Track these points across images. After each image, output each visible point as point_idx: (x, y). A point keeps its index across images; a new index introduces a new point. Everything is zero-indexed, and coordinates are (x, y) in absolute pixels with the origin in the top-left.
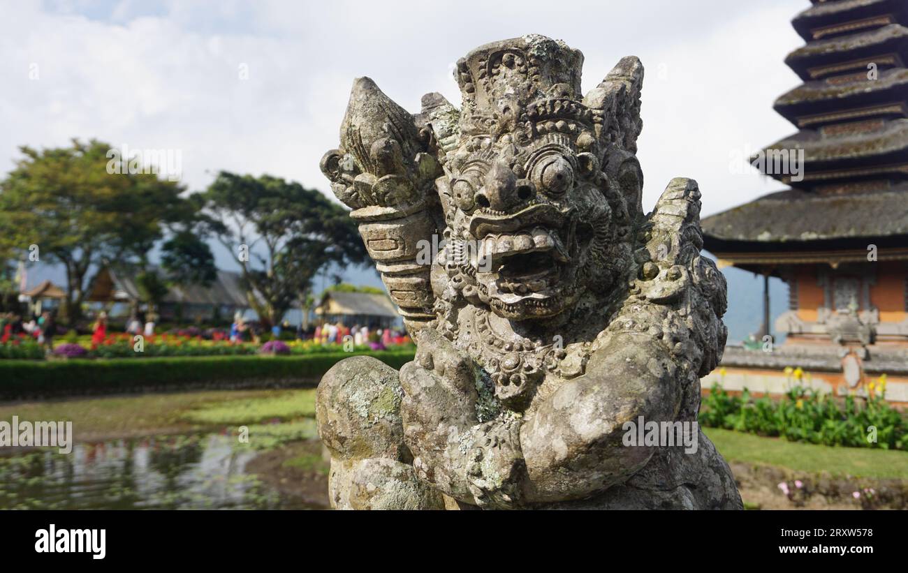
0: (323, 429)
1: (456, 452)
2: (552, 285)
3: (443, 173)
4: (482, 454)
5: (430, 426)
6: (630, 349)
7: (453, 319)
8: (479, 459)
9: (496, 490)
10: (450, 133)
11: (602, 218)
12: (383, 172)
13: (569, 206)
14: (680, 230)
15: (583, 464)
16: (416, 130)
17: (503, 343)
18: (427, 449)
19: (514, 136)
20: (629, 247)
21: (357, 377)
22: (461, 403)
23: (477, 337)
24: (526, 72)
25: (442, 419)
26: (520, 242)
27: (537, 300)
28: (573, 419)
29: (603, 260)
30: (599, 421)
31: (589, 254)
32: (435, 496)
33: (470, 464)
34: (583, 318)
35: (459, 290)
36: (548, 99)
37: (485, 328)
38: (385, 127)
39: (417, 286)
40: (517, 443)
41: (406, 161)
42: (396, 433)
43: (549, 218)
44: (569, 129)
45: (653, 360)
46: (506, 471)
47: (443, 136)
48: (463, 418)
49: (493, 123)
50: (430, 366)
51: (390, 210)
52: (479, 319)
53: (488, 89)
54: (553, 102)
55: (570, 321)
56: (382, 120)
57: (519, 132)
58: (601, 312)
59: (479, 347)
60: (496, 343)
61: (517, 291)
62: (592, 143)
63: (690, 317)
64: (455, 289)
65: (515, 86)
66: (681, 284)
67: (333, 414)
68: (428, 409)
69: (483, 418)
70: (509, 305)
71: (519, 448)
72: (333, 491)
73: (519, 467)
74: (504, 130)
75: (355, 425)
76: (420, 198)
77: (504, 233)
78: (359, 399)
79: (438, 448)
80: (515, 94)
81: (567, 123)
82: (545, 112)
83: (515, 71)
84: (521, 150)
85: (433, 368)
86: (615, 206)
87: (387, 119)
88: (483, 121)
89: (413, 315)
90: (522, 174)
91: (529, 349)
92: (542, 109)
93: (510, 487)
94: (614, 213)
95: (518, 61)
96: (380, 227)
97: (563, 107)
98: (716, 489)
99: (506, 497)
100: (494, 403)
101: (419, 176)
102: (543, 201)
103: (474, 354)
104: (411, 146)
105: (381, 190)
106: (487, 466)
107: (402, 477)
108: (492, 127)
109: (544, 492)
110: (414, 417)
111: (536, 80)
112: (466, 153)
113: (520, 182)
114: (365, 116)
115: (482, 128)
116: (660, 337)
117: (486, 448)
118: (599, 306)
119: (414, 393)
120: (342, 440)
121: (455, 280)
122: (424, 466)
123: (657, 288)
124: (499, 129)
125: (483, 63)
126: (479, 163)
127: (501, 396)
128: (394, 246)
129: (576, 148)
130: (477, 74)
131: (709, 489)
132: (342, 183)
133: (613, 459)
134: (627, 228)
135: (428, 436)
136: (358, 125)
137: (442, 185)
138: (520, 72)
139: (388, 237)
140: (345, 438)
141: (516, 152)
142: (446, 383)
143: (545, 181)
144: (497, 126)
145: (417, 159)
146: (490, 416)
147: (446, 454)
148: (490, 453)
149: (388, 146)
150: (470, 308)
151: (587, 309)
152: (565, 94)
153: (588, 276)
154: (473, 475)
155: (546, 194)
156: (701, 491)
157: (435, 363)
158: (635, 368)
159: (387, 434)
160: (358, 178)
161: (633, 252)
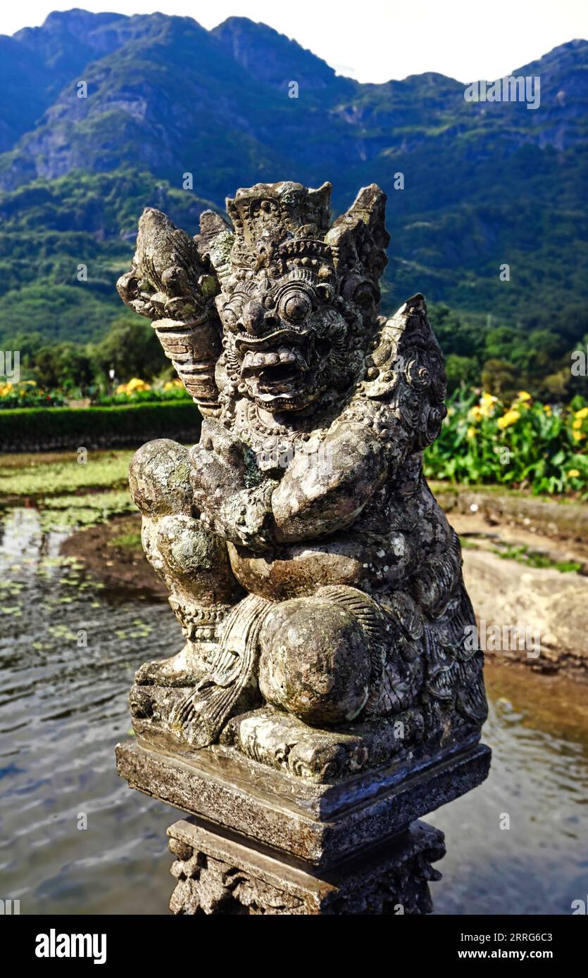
0: (135, 495)
1: (228, 509)
2: (297, 387)
3: (220, 292)
4: (245, 510)
5: (210, 491)
6: (346, 435)
7: (232, 410)
8: (243, 513)
9: (254, 534)
10: (223, 262)
11: (339, 333)
12: (172, 294)
13: (307, 328)
14: (399, 341)
15: (310, 515)
16: (199, 256)
17: (266, 429)
18: (208, 507)
19: (269, 271)
20: (361, 353)
21: (159, 455)
22: (232, 475)
23: (248, 424)
24: (279, 216)
25: (218, 486)
26: (270, 358)
27: (286, 399)
28: (303, 485)
29: (340, 365)
30: (318, 486)
31: (328, 360)
32: (220, 542)
33: (237, 516)
34: (326, 409)
35: (235, 387)
36: (295, 240)
37: (255, 417)
38: (173, 257)
39: (205, 382)
40: (269, 502)
41: (191, 283)
42: (188, 498)
43: (291, 339)
44: (311, 263)
45: (362, 443)
46: (260, 521)
47: (218, 266)
48: (233, 485)
49: (253, 260)
50: (210, 448)
51: (180, 323)
52: (251, 409)
53: (251, 229)
54: (298, 243)
55: (315, 412)
56: (170, 251)
57: (273, 268)
58: (339, 405)
59: (249, 432)
60: (261, 429)
61: (271, 392)
62: (329, 275)
63: (398, 410)
64: (233, 386)
65: (269, 229)
66: (392, 385)
67: (142, 484)
68: (208, 479)
69: (250, 485)
70: (266, 402)
71: (270, 505)
72: (145, 540)
73: (269, 518)
74: (261, 266)
75: (158, 491)
76: (203, 313)
77: (258, 351)
78: (160, 472)
79: (216, 506)
80: (270, 236)
81: (311, 259)
82: (293, 251)
83: (271, 215)
84: (273, 283)
85: (213, 449)
86: (350, 320)
87: (174, 250)
88: (246, 258)
89: (204, 403)
90: (272, 305)
91: (283, 434)
92: (290, 249)
93: (264, 531)
94: (349, 328)
95: (273, 207)
96: (173, 335)
97: (306, 247)
98: (427, 534)
99: (262, 539)
100: (259, 474)
101: (202, 295)
102: (287, 327)
103: (245, 438)
104: (194, 270)
105: (172, 308)
106: (249, 518)
107: (194, 528)
108: (253, 263)
109: (288, 534)
110: (199, 485)
111: (287, 222)
112: (235, 280)
113: (270, 313)
114: (156, 248)
116: (371, 425)
117: (248, 506)
118: (338, 400)
119: (198, 468)
120: (149, 502)
121: (232, 379)
122: (207, 519)
123: (375, 388)
125: (246, 207)
126: (242, 295)
127: (263, 469)
128: (185, 351)
129: (316, 279)
130: (243, 216)
131: (421, 534)
132: (141, 300)
133: (329, 511)
134: (360, 338)
135: (209, 498)
136: (151, 255)
137: (219, 302)
138: (275, 216)
139: (180, 343)
140: (152, 501)
141: (269, 286)
142: (222, 460)
143: (287, 312)
145: (199, 282)
146: (256, 483)
147: (222, 511)
148: (251, 509)
149: (175, 275)
150: (244, 400)
151: (330, 402)
152: (309, 233)
153: (328, 378)
154: (239, 524)
155: (289, 321)
156: (414, 536)
157: (214, 445)
158: (348, 449)
159: (182, 497)
160: (154, 298)
161: (364, 357)
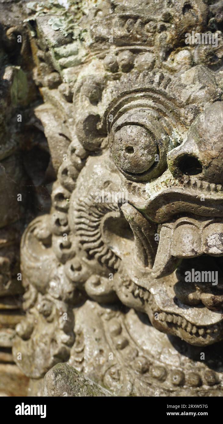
115: (141, 34)
124: (172, 40)
144: (169, 35)
